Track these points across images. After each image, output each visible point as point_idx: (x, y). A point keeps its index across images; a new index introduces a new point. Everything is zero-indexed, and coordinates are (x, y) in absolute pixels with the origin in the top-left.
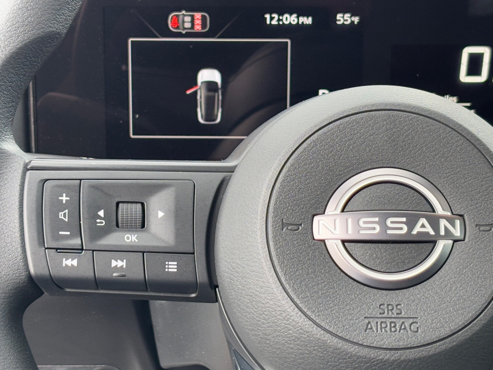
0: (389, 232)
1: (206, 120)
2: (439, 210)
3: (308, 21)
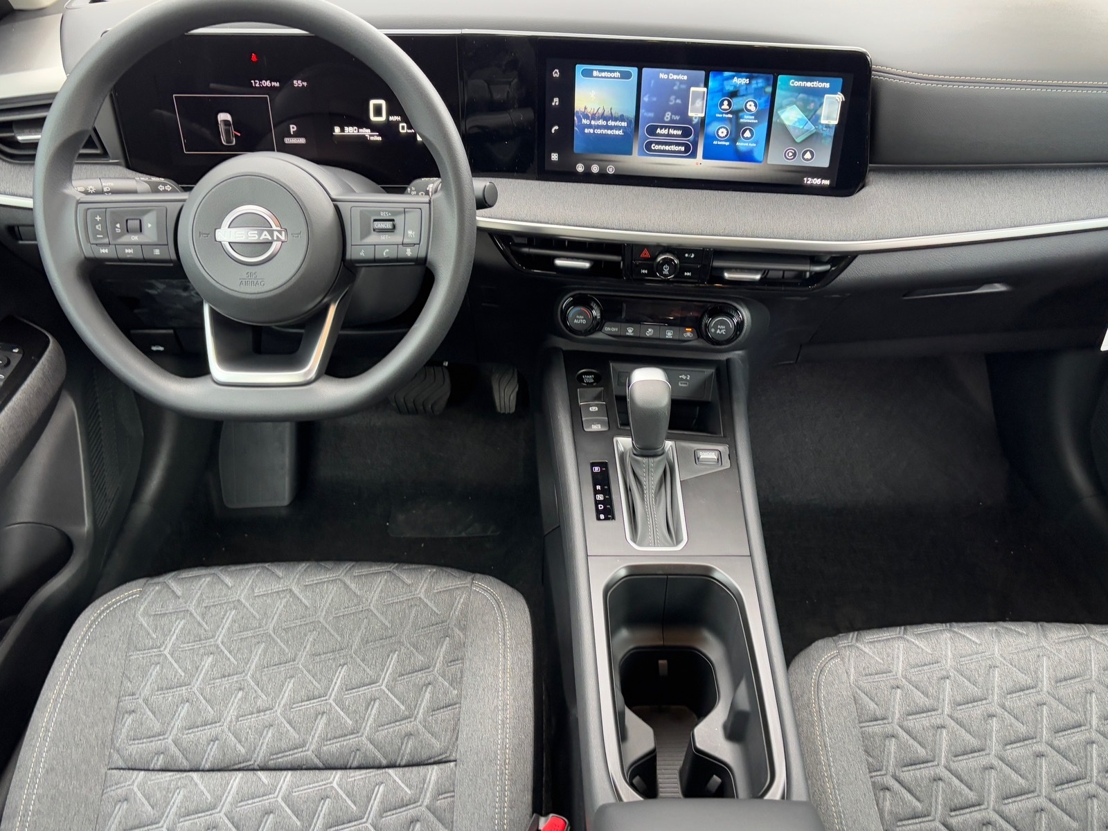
0: (250, 238)
2: (274, 227)
3: (277, 85)
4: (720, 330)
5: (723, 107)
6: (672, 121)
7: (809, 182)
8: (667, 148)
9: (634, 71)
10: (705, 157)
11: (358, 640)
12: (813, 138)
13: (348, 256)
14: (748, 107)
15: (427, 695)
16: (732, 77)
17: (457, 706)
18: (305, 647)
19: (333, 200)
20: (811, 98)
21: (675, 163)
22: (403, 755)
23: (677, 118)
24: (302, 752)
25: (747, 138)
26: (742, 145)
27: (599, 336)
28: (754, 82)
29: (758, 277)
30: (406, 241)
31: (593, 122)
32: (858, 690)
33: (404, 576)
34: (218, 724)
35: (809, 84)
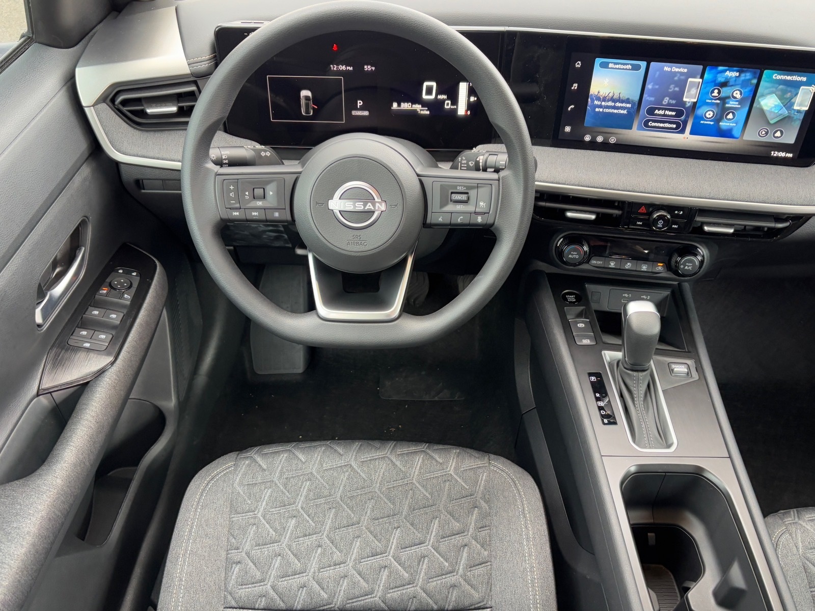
0: (356, 208)
1: (306, 114)
2: (376, 200)
3: (351, 69)
4: (688, 266)
5: (713, 95)
6: (669, 104)
7: (775, 155)
8: (661, 125)
9: (643, 64)
10: (692, 133)
11: (406, 508)
12: (784, 121)
13: (428, 221)
14: (735, 95)
15: (465, 555)
16: (725, 71)
17: (489, 564)
18: (366, 513)
19: (418, 175)
20: (789, 89)
21: (667, 137)
22: (450, 603)
23: (674, 102)
24: (371, 598)
25: (730, 119)
26: (724, 124)
27: (585, 266)
28: (743, 75)
29: (731, 231)
30: (478, 210)
31: (603, 103)
32: (806, 561)
33: (436, 456)
34: (304, 574)
35: (789, 78)
